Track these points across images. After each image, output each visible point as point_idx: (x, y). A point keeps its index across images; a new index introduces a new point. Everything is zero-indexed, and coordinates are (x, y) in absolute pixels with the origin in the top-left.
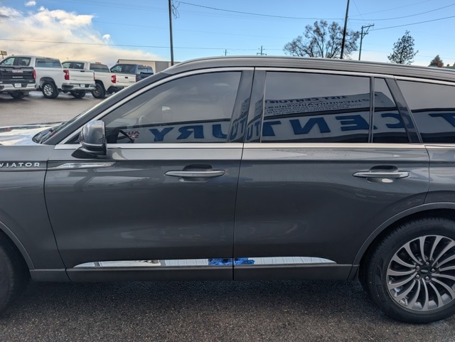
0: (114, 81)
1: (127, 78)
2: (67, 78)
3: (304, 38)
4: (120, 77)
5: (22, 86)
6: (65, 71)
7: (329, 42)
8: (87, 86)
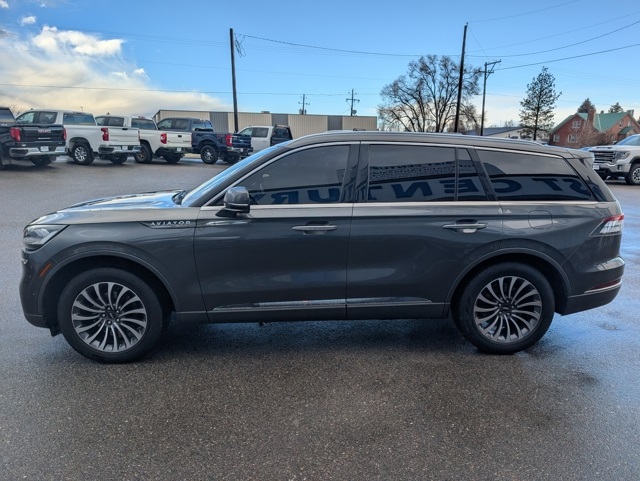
0: (164, 141)
1: (180, 136)
2: (106, 138)
3: (408, 78)
4: (172, 136)
5: (50, 150)
6: (102, 130)
7: (441, 83)
8: (130, 148)
